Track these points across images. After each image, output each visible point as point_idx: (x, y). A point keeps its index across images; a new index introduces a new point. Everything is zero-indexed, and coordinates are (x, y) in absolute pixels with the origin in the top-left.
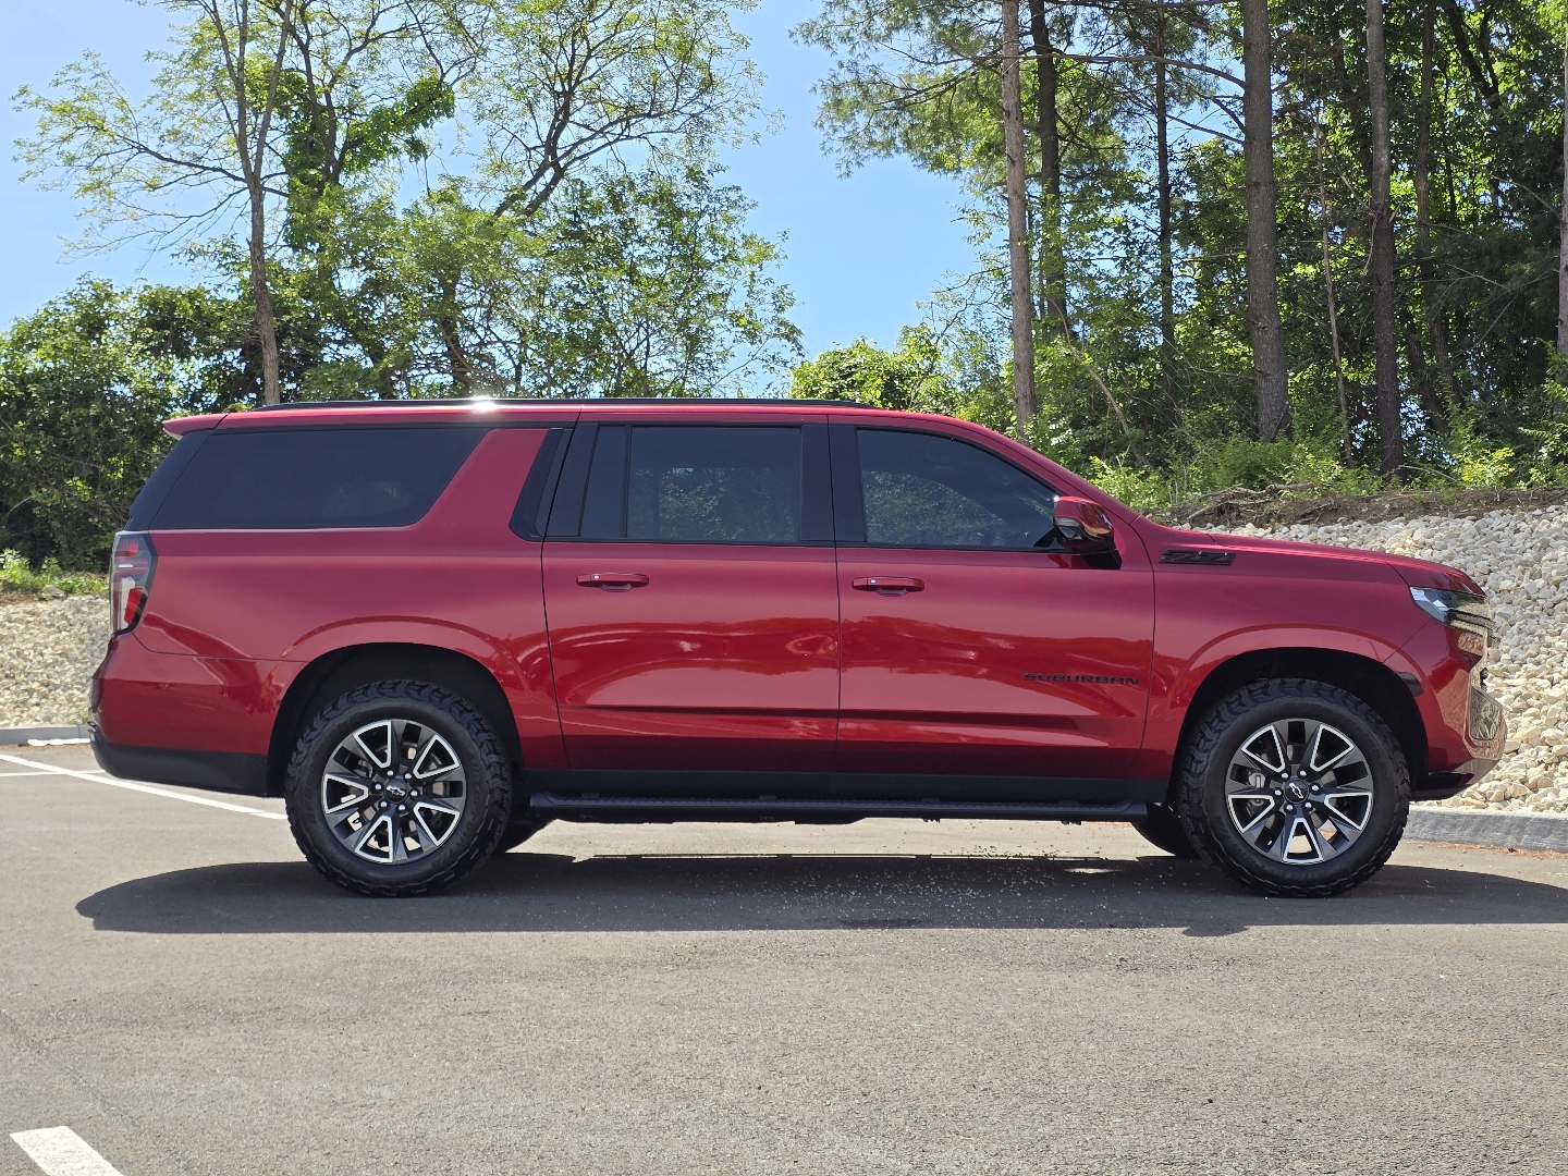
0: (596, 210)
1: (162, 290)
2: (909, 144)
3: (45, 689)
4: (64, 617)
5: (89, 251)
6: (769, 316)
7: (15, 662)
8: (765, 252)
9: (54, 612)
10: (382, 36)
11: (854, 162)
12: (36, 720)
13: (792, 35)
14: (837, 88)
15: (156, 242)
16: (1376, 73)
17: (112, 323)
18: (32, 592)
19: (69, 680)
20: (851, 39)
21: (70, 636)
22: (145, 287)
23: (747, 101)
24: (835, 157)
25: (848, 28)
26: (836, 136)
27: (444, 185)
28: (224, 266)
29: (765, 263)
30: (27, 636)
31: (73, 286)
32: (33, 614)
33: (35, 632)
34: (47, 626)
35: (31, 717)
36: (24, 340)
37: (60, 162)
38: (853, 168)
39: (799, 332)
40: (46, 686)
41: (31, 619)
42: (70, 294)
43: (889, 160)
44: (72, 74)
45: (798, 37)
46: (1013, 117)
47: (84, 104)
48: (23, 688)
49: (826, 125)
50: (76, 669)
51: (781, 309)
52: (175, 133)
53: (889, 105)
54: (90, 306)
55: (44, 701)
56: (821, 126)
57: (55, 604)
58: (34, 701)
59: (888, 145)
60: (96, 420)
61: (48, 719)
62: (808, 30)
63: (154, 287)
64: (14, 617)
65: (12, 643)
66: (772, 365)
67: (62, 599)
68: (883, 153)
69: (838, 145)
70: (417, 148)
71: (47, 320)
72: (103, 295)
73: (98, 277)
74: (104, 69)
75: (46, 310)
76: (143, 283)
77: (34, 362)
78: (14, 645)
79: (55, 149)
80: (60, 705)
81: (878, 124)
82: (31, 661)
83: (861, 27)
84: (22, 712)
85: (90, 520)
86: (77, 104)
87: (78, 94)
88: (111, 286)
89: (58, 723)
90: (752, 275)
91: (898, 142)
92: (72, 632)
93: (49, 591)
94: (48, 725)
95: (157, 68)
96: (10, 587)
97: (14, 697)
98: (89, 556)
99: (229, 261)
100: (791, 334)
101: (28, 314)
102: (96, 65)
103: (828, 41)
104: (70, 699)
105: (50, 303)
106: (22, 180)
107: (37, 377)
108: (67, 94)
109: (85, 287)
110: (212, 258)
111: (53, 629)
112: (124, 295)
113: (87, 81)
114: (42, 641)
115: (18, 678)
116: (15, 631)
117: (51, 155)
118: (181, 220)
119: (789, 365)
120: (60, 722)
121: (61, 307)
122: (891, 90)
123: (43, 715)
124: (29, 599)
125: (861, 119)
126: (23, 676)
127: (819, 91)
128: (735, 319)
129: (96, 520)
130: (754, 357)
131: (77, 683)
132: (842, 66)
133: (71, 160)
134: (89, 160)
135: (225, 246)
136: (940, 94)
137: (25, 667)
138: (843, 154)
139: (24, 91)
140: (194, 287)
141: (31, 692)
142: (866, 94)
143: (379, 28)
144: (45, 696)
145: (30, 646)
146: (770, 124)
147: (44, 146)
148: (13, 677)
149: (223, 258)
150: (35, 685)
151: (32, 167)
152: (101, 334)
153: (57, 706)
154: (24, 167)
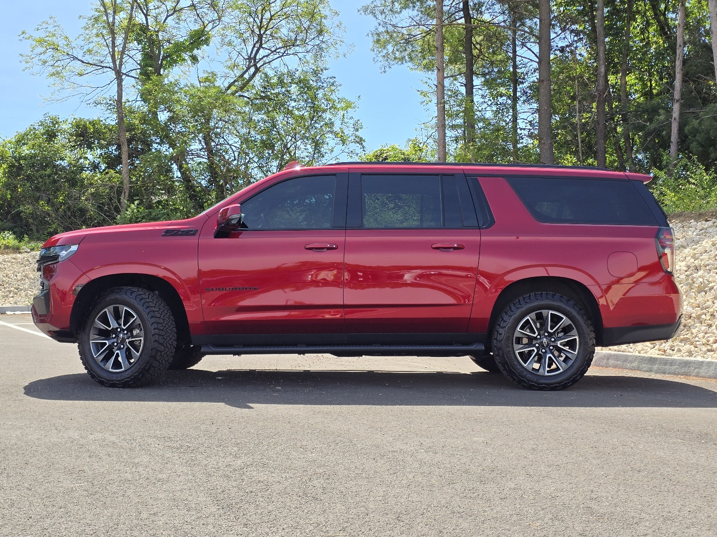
0: (272, 86)
1: (81, 120)
2: (411, 59)
3: (16, 290)
4: (28, 260)
5: (54, 102)
6: (350, 133)
7: (4, 279)
8: (349, 105)
9: (24, 258)
10: (181, 9)
11: (387, 66)
12: (11, 304)
13: (359, 11)
14: (378, 35)
15: (82, 98)
16: (600, 32)
17: (59, 134)
18: (17, 250)
19: (27, 287)
20: (384, 13)
21: (29, 269)
22: (74, 119)
23: (338, 39)
24: (379, 64)
25: (383, 8)
26: (379, 55)
27: (206, 75)
28: (110, 109)
29: (349, 109)
30: (11, 268)
31: (42, 118)
32: (15, 259)
33: (15, 266)
34: (20, 264)
35: (9, 302)
36: (20, 141)
37: (40, 64)
38: (387, 69)
39: (364, 141)
40: (17, 289)
41: (14, 261)
42: (40, 121)
43: (402, 66)
44: (45, 26)
45: (362, 12)
46: (439, 50)
47: (50, 39)
48: (7, 290)
49: (375, 50)
50: (31, 282)
51: (357, 130)
52: (90, 51)
53: (402, 42)
54: (49, 127)
55: (15, 295)
56: (373, 50)
57: (25, 255)
58: (11, 295)
59: (402, 59)
60: (49, 176)
61: (16, 303)
62: (366, 9)
63: (78, 119)
64: (7, 260)
65: (4, 271)
66: (351, 155)
67: (29, 252)
68: (400, 63)
69: (381, 59)
70: (194, 59)
71: (30, 133)
72: (55, 122)
73: (53, 114)
74: (58, 24)
75: (30, 128)
76: (73, 117)
77: (26, 150)
78: (5, 272)
79: (37, 58)
80: (22, 297)
81: (397, 50)
82: (12, 278)
83: (389, 7)
84: (6, 300)
85: (46, 219)
86: (46, 39)
87: (47, 34)
88: (58, 118)
89: (20, 305)
90: (344, 115)
91: (407, 58)
92: (31, 267)
93: (23, 249)
94: (16, 306)
95: (83, 22)
96: (7, 247)
97: (3, 294)
98: (45, 234)
99: (112, 107)
100: (360, 141)
101: (22, 130)
102: (55, 22)
103: (375, 14)
104: (26, 295)
105: (31, 125)
106: (24, 70)
107: (25, 158)
108: (42, 34)
109: (47, 119)
110: (104, 106)
111: (23, 265)
112: (65, 122)
113: (51, 29)
114: (17, 271)
115: (5, 286)
116: (6, 266)
117: (36, 60)
118: (94, 89)
119: (359, 155)
120: (21, 304)
121: (36, 127)
122: (402, 35)
123: (14, 301)
124: (15, 253)
125: (390, 48)
126: (7, 285)
127: (370, 36)
128: (336, 134)
129: (48, 219)
130: (343, 152)
131: (30, 288)
132: (380, 25)
133: (45, 62)
134: (52, 63)
135: (110, 100)
136: (424, 37)
137: (9, 281)
138: (383, 63)
139: (23, 33)
140: (96, 118)
141: (10, 292)
142: (391, 37)
143: (180, 5)
144: (16, 294)
145: (12, 272)
146: (349, 49)
147: (33, 56)
148: (3, 285)
149: (109, 106)
150: (12, 289)
151: (28, 65)
152: (55, 139)
153: (20, 298)
154: (24, 65)
